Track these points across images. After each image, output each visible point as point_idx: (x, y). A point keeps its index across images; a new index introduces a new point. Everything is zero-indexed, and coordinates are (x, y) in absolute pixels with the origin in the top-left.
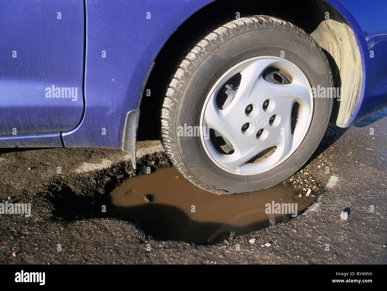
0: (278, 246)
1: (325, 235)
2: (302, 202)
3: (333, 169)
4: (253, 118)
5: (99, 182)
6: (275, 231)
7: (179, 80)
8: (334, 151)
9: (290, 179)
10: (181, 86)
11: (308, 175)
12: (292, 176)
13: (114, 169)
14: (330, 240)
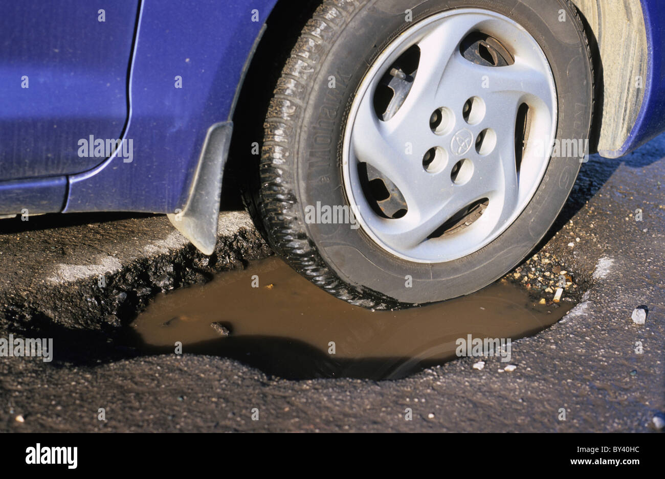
0: (529, 369)
1: (610, 347)
2: (549, 312)
3: (601, 245)
4: (443, 137)
5: (102, 302)
6: (516, 349)
7: (304, 59)
8: (596, 214)
9: (515, 275)
10: (310, 72)
11: (550, 264)
12: (517, 267)
13: (129, 277)
14: (619, 354)
